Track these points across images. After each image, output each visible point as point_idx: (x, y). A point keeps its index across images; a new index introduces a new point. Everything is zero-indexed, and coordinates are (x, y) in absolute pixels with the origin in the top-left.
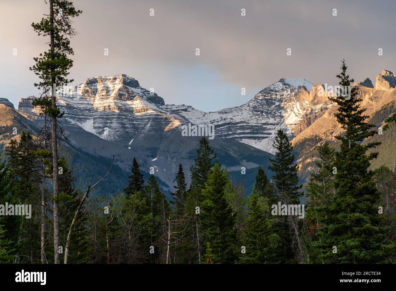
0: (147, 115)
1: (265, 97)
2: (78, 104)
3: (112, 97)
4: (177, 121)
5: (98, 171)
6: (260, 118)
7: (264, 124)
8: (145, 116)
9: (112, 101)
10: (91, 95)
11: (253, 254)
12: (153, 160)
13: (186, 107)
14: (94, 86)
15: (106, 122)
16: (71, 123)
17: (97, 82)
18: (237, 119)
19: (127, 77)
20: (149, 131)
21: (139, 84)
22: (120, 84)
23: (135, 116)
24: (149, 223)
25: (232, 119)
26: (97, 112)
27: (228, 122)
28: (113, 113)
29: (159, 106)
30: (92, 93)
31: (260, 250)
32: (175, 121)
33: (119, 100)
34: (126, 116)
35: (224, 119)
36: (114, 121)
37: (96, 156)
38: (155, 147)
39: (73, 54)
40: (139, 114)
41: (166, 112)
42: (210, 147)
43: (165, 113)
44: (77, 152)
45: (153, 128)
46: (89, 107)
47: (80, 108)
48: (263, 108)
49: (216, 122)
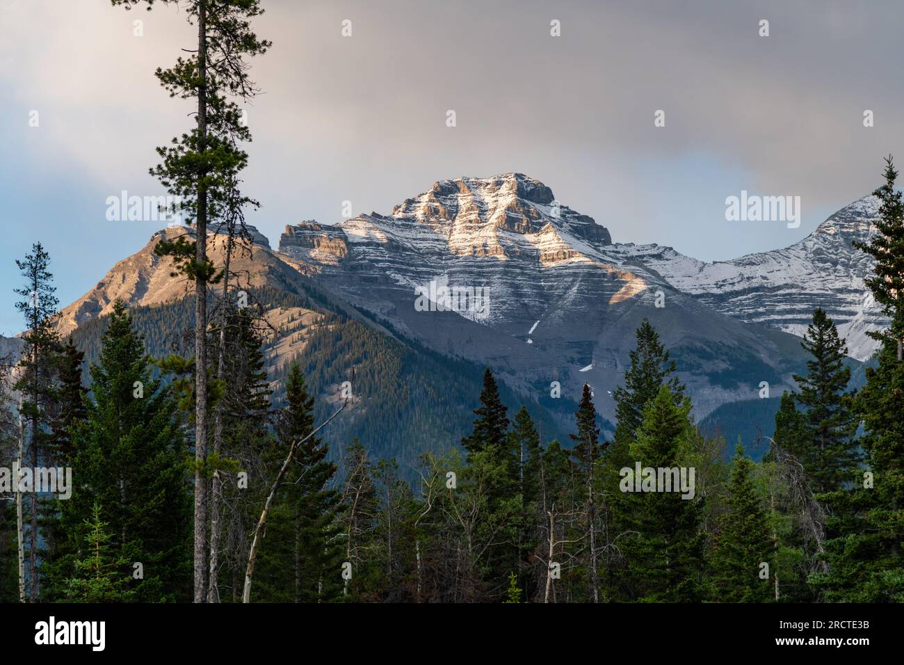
0: (569, 268)
1: (843, 228)
2: (414, 239)
3: (492, 224)
4: (638, 280)
5: (457, 394)
6: (829, 277)
7: (840, 291)
8: (566, 269)
9: (492, 234)
10: (444, 220)
11: (734, 595)
12: (583, 370)
13: (661, 250)
14: (450, 199)
15: (477, 282)
16: (398, 284)
17: (458, 190)
18: (778, 279)
19: (527, 179)
20: (574, 303)
21: (552, 195)
22: (511, 195)
23: (542, 269)
24: (513, 518)
25: (765, 278)
26: (457, 258)
27: (757, 285)
28: (493, 261)
29: (599, 246)
30: (447, 216)
31: (750, 585)
32: (634, 280)
33: (507, 231)
34: (521, 268)
35: (748, 278)
36: (495, 279)
37: (452, 358)
38: (589, 340)
39: (251, 140)
40: (553, 264)
41: (615, 261)
42: (660, 345)
43: (611, 262)
44: (410, 348)
45: (583, 298)
46: (439, 247)
47: (418, 249)
48: (836, 255)
49: (730, 284)
